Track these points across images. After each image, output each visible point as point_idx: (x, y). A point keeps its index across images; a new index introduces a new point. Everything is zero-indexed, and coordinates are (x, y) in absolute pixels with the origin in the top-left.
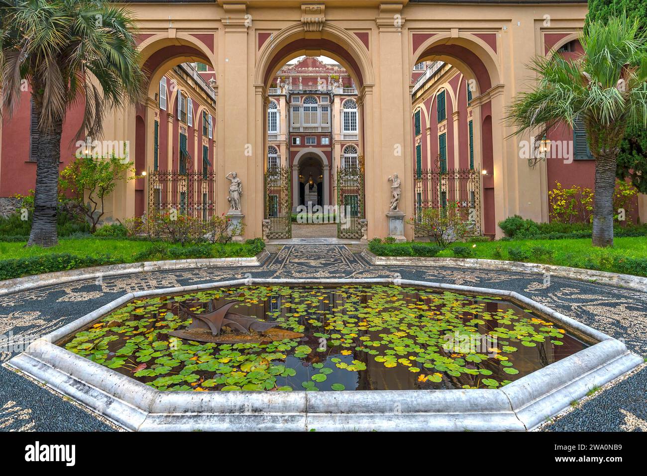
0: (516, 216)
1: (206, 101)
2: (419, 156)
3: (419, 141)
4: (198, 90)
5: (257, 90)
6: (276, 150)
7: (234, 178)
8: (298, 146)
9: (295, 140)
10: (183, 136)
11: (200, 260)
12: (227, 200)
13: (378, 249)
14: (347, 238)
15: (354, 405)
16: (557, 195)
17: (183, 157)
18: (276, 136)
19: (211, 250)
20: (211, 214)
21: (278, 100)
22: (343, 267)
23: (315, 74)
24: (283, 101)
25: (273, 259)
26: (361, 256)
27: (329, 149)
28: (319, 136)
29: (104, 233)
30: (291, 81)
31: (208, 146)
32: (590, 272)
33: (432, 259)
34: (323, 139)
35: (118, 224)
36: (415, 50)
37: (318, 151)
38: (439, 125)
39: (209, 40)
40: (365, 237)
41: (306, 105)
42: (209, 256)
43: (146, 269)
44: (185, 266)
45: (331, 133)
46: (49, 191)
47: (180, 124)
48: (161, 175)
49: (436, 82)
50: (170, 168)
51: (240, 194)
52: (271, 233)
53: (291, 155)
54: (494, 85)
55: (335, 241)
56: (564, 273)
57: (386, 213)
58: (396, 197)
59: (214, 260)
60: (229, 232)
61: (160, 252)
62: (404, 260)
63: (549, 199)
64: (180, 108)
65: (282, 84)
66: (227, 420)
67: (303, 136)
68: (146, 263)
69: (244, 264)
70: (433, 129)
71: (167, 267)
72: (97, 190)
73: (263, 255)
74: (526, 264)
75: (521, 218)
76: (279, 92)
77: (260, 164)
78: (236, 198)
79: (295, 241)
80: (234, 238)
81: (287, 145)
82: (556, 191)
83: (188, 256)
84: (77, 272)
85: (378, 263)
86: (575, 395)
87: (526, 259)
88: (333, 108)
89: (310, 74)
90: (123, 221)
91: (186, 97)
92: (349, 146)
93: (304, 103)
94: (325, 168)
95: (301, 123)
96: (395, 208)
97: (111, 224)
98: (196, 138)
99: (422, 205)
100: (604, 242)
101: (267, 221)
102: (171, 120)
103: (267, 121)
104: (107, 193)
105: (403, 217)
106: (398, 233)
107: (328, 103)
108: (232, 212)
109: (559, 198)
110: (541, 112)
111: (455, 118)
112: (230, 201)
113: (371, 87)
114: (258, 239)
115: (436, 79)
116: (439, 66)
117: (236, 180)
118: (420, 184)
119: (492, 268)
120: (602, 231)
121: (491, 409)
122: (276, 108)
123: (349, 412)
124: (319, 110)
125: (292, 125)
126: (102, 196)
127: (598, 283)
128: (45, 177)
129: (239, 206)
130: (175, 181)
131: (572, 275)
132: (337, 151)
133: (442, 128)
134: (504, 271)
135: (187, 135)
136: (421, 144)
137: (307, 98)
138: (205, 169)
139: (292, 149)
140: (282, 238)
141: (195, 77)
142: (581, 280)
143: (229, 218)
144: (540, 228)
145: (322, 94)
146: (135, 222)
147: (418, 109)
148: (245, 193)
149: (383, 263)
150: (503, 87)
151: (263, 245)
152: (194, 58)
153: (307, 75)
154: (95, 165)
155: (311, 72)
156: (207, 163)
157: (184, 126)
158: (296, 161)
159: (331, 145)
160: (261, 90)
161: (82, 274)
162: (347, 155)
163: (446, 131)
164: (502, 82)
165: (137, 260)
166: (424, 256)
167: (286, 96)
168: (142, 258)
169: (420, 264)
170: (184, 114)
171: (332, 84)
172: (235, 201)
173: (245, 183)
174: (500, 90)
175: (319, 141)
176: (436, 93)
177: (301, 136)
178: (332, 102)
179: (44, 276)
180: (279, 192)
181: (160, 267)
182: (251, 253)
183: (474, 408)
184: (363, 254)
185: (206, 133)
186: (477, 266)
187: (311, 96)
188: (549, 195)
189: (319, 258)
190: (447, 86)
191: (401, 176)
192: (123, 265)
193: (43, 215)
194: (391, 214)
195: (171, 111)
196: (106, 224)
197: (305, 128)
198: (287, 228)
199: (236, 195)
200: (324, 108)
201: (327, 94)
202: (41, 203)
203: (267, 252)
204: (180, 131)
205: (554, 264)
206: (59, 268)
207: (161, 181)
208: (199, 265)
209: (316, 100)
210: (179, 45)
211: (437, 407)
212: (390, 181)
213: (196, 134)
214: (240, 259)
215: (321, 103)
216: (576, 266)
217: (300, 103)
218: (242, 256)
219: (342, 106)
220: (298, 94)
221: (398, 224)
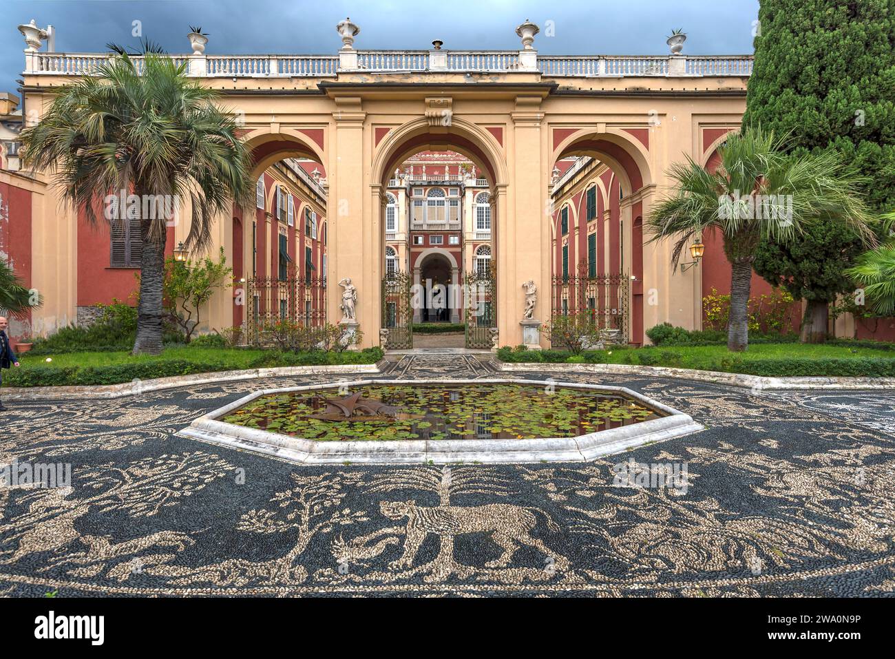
0: (665, 323)
1: (309, 196)
2: (566, 259)
3: (566, 241)
4: (299, 184)
5: (374, 190)
6: (393, 251)
7: (348, 285)
8: (421, 246)
9: (417, 239)
10: (283, 238)
11: (316, 367)
12: (339, 309)
13: (506, 356)
14: (476, 348)
15: (462, 447)
16: (712, 301)
17: (283, 260)
18: (394, 235)
19: (328, 357)
20: (322, 323)
21: (397, 194)
22: (467, 372)
23: (442, 162)
24: (402, 194)
25: (393, 367)
26: (489, 365)
27: (459, 250)
28: (447, 234)
29: (201, 343)
30: (412, 170)
31: (311, 247)
32: (713, 373)
33: (561, 364)
34: (452, 238)
35: (216, 334)
36: (555, 146)
37: (445, 252)
38: (589, 225)
39: (318, 136)
40: (496, 346)
41: (430, 199)
42: (325, 363)
43: (261, 375)
44: (302, 372)
45: (461, 230)
46: (155, 300)
47: (280, 224)
48: (260, 281)
49: (585, 176)
50: (269, 274)
51: (355, 302)
52: (390, 343)
53: (412, 257)
54: (645, 185)
55: (461, 351)
56: (689, 376)
57: (520, 321)
58: (531, 304)
59: (330, 367)
60: (344, 340)
61: (275, 359)
62: (532, 366)
63: (703, 306)
64: (279, 206)
65: (401, 175)
66: (368, 456)
67: (426, 235)
68: (260, 370)
69: (363, 371)
70: (582, 229)
71: (282, 374)
72: (192, 297)
73: (383, 362)
74: (654, 368)
75: (671, 326)
76: (397, 184)
77: (377, 270)
78: (350, 306)
79: (416, 352)
80: (349, 348)
81: (406, 245)
82: (711, 298)
83: (303, 363)
84: (192, 377)
85: (504, 369)
86: (631, 445)
87: (655, 363)
88: (464, 201)
89: (436, 162)
90: (220, 331)
91: (285, 193)
92: (483, 246)
93: (429, 196)
94: (454, 271)
95: (425, 220)
96: (530, 316)
97: (207, 334)
98: (298, 239)
99: (568, 312)
100: (738, 347)
101: (385, 330)
102: (269, 220)
103: (385, 218)
104: (203, 301)
105: (539, 325)
106: (533, 341)
107: (457, 196)
108: (345, 321)
109: (714, 304)
110: (673, 221)
111: (607, 217)
112: (343, 309)
113: (505, 186)
114: (377, 348)
115: (586, 172)
116: (587, 161)
117: (350, 287)
118: (566, 290)
119: (621, 372)
120: (736, 336)
121: (563, 449)
122: (394, 202)
123: (458, 451)
124: (447, 204)
125: (413, 222)
126: (197, 305)
127: (718, 383)
128: (150, 286)
129: (353, 315)
130: (274, 288)
131: (696, 377)
132: (469, 252)
133: (592, 228)
134: (633, 375)
135: (287, 236)
136: (568, 245)
137: (431, 190)
138: (308, 273)
139: (413, 250)
140: (402, 348)
141: (297, 170)
142: (704, 381)
143: (344, 327)
144: (689, 336)
145: (450, 186)
146: (234, 332)
147: (566, 205)
148: (360, 301)
149: (510, 369)
150: (654, 186)
151: (382, 354)
152: (299, 153)
153: (432, 162)
154: (188, 271)
155: (437, 160)
156: (309, 267)
157: (284, 226)
158: (418, 264)
159: (461, 244)
160: (378, 190)
161: (197, 379)
162: (480, 257)
163: (596, 231)
164: (653, 182)
165: (251, 367)
166: (554, 362)
167: (406, 189)
168: (255, 365)
169: (549, 370)
170: (283, 213)
171: (463, 174)
172: (348, 308)
173: (360, 290)
174: (652, 190)
175: (446, 240)
176: (586, 188)
177: (424, 234)
178: (463, 195)
179: (162, 380)
180: (397, 299)
181: (275, 374)
182: (369, 361)
183: (550, 449)
184: (491, 362)
185: (308, 233)
186: (607, 371)
187: (436, 187)
188: (703, 302)
189: (443, 366)
190: (598, 181)
191: (537, 281)
192: (237, 372)
193: (150, 323)
194: (525, 321)
195: (269, 210)
196: (201, 333)
197: (429, 225)
198: (408, 339)
199: (350, 303)
200: (453, 202)
201: (457, 185)
202: (146, 311)
203: (387, 360)
204: (279, 232)
205: (681, 368)
206: (175, 372)
207: (259, 288)
208: (315, 372)
209: (443, 192)
210: (282, 140)
211: (523, 448)
212: (525, 287)
213: (298, 235)
214: (359, 366)
215: (450, 196)
216: (701, 368)
217: (423, 195)
218: (361, 363)
219: (475, 200)
220: (421, 185)
221: (533, 333)
